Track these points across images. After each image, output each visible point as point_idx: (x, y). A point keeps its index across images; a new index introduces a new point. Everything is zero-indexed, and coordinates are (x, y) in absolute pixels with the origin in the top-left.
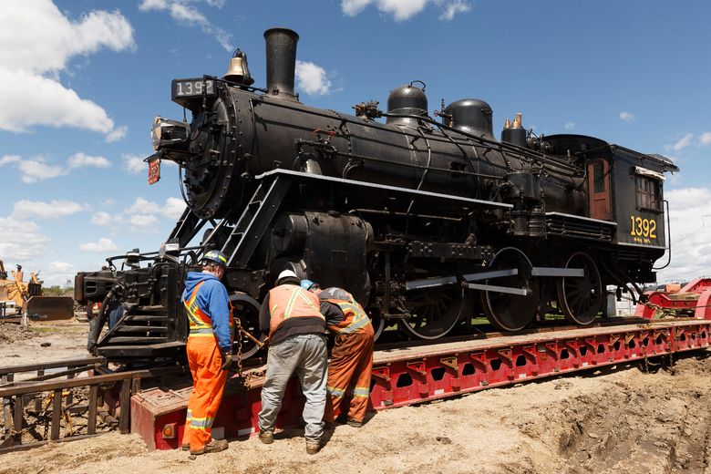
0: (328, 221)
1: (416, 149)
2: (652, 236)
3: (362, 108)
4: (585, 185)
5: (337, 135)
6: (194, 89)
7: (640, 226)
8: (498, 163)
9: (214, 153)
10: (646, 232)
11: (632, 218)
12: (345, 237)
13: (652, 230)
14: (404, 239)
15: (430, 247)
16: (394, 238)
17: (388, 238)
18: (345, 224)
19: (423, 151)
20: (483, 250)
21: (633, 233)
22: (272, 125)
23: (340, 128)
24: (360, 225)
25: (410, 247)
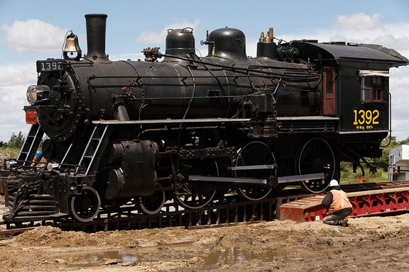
0: (133, 145)
1: (185, 84)
2: (374, 123)
3: (148, 52)
4: (320, 86)
5: (135, 86)
6: (52, 67)
7: (363, 116)
8: (244, 84)
9: (67, 108)
10: (368, 121)
11: (355, 111)
12: (143, 154)
13: (374, 119)
14: (177, 149)
15: (193, 153)
16: (171, 149)
17: (167, 150)
18: (143, 146)
19: (190, 85)
20: (229, 151)
21: (355, 123)
22: (99, 89)
23: (137, 81)
24: (151, 146)
25: (181, 154)
